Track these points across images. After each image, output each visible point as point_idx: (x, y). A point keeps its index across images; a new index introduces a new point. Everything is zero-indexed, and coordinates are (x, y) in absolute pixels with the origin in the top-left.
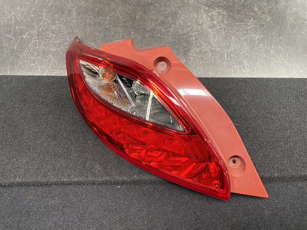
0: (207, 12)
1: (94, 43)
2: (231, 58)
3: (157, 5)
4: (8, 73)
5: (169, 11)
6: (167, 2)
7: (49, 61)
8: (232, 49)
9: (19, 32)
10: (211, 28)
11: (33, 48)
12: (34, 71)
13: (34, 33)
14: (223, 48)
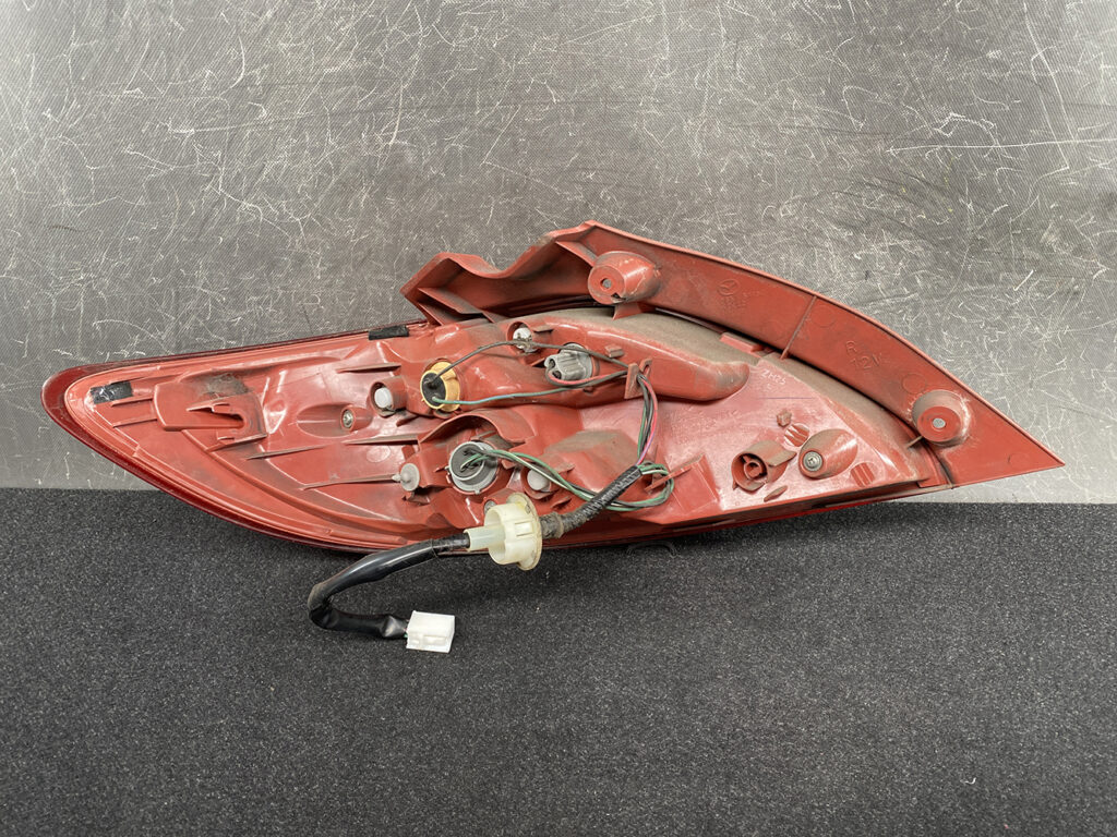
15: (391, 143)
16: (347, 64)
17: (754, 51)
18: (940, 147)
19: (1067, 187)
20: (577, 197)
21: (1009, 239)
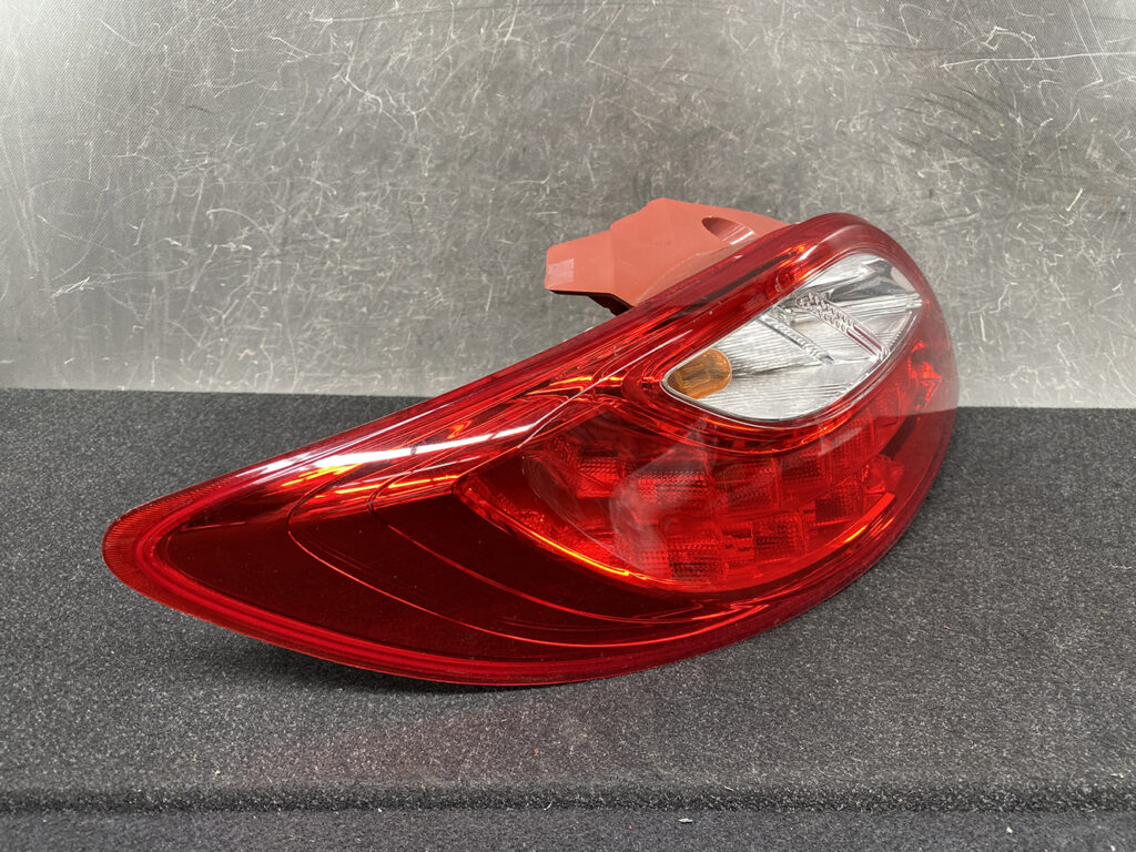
0: (912, 165)
1: (490, 274)
2: (1006, 337)
3: (731, 136)
4: (152, 384)
5: (775, 158)
6: (766, 125)
7: (311, 338)
8: (1008, 304)
9: (217, 227)
10: (928, 223)
11: (258, 289)
12: (251, 379)
13: (269, 235)
14: (974, 298)
15: (506, 39)
18: (987, 60)
19: (1103, 100)
20: (670, 99)
21: (1057, 155)
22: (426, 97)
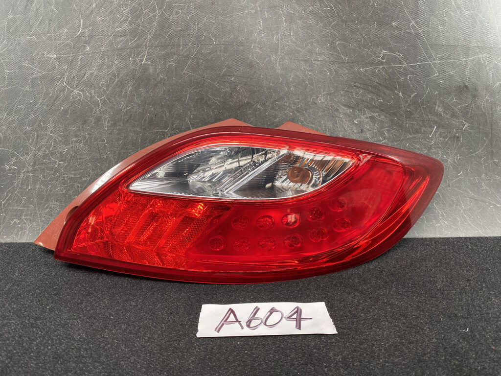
15: (143, 63)
16: (125, 26)
17: (297, 27)
18: (381, 66)
19: (440, 83)
20: (227, 89)
21: (421, 110)
22: (104, 91)
